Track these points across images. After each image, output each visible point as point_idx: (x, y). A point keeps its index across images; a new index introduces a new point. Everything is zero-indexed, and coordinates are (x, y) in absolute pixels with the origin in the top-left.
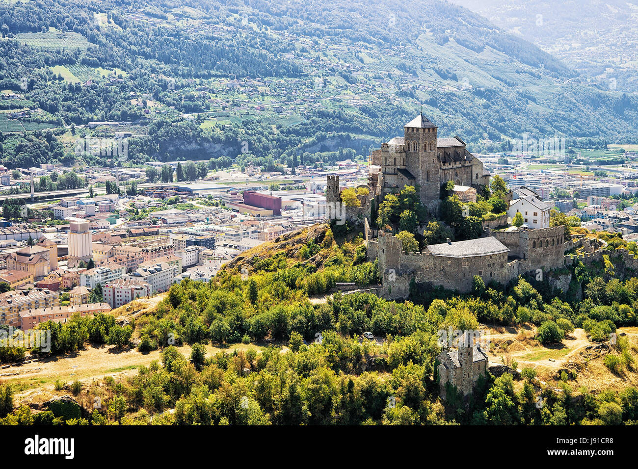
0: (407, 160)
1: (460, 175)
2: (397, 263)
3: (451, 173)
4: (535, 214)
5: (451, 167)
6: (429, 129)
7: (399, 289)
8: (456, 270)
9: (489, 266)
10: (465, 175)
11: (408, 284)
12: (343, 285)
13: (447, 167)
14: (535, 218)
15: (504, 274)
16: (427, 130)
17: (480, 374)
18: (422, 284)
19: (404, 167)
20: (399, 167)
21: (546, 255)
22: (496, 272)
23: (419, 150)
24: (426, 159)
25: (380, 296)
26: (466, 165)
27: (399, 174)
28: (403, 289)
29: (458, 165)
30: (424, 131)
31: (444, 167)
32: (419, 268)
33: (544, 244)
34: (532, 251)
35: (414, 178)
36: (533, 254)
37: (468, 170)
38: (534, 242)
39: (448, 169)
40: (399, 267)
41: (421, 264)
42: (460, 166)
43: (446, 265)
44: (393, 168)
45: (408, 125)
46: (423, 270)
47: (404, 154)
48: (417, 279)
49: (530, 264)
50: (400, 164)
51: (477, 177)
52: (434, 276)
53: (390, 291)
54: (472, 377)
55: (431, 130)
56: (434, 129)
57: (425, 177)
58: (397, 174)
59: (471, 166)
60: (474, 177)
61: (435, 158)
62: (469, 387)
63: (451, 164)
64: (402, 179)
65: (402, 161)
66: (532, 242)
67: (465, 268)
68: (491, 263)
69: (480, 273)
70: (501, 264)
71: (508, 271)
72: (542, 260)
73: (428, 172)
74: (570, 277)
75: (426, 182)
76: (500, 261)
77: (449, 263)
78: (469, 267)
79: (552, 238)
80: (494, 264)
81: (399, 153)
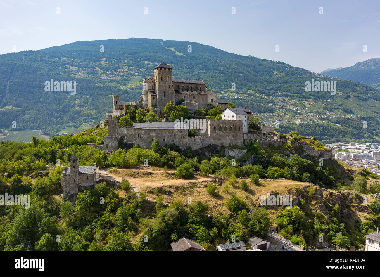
0: (154, 87)
1: (196, 98)
2: (115, 132)
3: (188, 96)
5: (189, 93)
6: (165, 69)
7: (112, 145)
8: (147, 137)
9: (171, 136)
10: (201, 99)
11: (117, 143)
13: (184, 93)
15: (184, 142)
16: (163, 69)
18: (127, 144)
19: (153, 90)
20: (149, 90)
21: (225, 136)
22: (177, 140)
23: (158, 79)
24: (163, 85)
25: (102, 149)
26: (201, 93)
27: (148, 93)
28: (114, 146)
29: (195, 92)
30: (161, 69)
31: (182, 92)
32: (126, 135)
33: (223, 129)
34: (213, 133)
35: (156, 96)
37: (204, 96)
38: (215, 127)
39: (187, 94)
40: (117, 135)
42: (197, 93)
43: (141, 134)
44: (146, 91)
46: (128, 136)
47: (153, 83)
48: (124, 141)
49: (212, 140)
52: (135, 140)
55: (167, 70)
56: (169, 69)
57: (163, 95)
59: (206, 95)
60: (209, 101)
61: (171, 85)
63: (189, 91)
64: (149, 96)
65: (151, 87)
66: (213, 127)
67: (153, 136)
68: (173, 134)
69: (164, 140)
70: (182, 136)
71: (189, 141)
72: (222, 139)
73: (165, 93)
74: (245, 151)
75: (163, 97)
76: (180, 134)
77: (143, 132)
78: (156, 135)
79: (229, 126)
80: (175, 135)
81: (149, 82)
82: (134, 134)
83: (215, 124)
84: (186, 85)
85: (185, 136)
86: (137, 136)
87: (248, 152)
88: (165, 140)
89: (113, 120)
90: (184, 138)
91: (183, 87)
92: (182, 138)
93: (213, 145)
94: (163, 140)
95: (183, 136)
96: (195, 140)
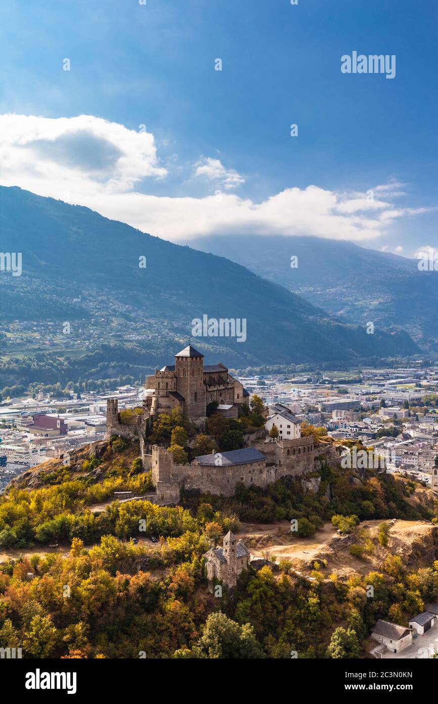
0: (176, 385)
1: (223, 396)
2: (170, 473)
3: (216, 394)
4: (289, 427)
5: (216, 389)
6: (196, 357)
7: (171, 495)
8: (221, 477)
9: (250, 472)
10: (228, 396)
11: (178, 491)
12: (120, 494)
13: (212, 390)
14: (289, 430)
15: (263, 479)
16: (194, 359)
17: (243, 568)
18: (191, 491)
19: (175, 390)
20: (170, 390)
21: (298, 462)
22: (256, 478)
23: (188, 375)
24: (193, 383)
25: (154, 502)
26: (229, 387)
27: (170, 396)
28: (175, 495)
29: (222, 387)
30: (192, 359)
31: (210, 390)
32: (189, 477)
33: (297, 452)
34: (287, 458)
35: (184, 400)
36: (288, 461)
37: (231, 391)
38: (288, 450)
39: (214, 391)
40: (171, 477)
41: (190, 473)
42: (223, 388)
43: (213, 473)
44: (165, 391)
45: (178, 355)
46: (191, 478)
47: (175, 379)
48: (187, 486)
49: (285, 470)
50: (171, 388)
51: (238, 397)
52: (202, 483)
53: (162, 498)
54: (236, 571)
55: (198, 359)
56: (200, 357)
57: (193, 398)
58: (168, 397)
59: (233, 388)
60: (236, 398)
61: (202, 382)
62: (233, 580)
63: (216, 386)
64: (173, 400)
65: (173, 385)
66: (286, 451)
67: (229, 475)
68: (252, 470)
69: (242, 479)
70: (260, 471)
71: (267, 476)
72: (295, 466)
73: (196, 393)
74: (319, 479)
75: (194, 402)
76: (259, 468)
77: (215, 471)
78: (233, 474)
79: (303, 447)
81: (171, 378)
82: (201, 475)
83: (289, 446)
84: (208, 375)
85: (263, 470)
86: (205, 477)
87: (322, 480)
89: (166, 455)
90: (262, 472)
93: (286, 476)
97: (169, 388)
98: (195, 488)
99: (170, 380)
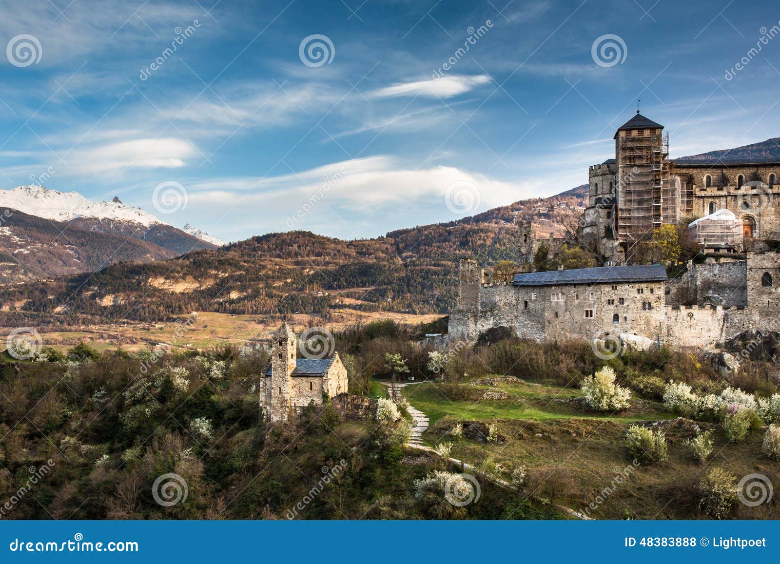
2: (477, 301)
6: (641, 130)
9: (610, 302)
17: (311, 398)
18: (499, 330)
22: (629, 316)
31: (700, 193)
40: (479, 307)
43: (531, 300)
49: (758, 318)
52: (516, 317)
53: (454, 338)
54: (286, 396)
56: (653, 129)
63: (725, 188)
66: (759, 276)
67: (557, 304)
68: (614, 297)
69: (589, 314)
70: (644, 304)
71: (669, 318)
76: (638, 296)
77: (534, 295)
78: (566, 303)
80: (622, 301)
81: (601, 175)
82: (514, 302)
83: (767, 264)
84: (719, 171)
85: (653, 305)
86: (522, 306)
88: (591, 316)
89: (472, 271)
90: (650, 308)
91: (708, 177)
92: (644, 309)
93: (759, 332)
94: (587, 316)
95: (650, 304)
96: (691, 315)
97: (599, 192)
98: (505, 325)
99: (601, 178)
